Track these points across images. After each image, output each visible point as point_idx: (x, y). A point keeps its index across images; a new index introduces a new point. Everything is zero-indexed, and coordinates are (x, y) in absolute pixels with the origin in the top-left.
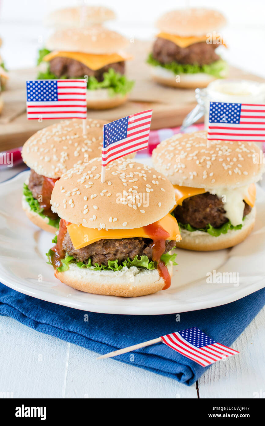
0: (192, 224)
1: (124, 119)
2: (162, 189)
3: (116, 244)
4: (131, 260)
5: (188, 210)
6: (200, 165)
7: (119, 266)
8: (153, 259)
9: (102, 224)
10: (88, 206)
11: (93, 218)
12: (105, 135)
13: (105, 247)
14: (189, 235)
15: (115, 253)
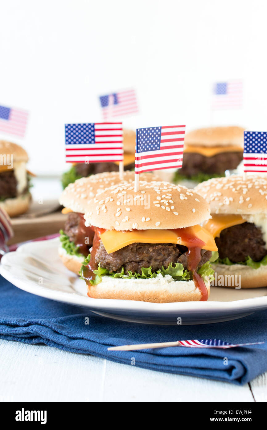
0: (231, 257)
1: (157, 128)
2: (196, 199)
3: (150, 249)
4: (165, 268)
5: (226, 243)
6: (236, 192)
7: (152, 274)
8: (188, 268)
9: (134, 224)
10: (120, 209)
11: (125, 219)
12: (137, 140)
13: (138, 253)
14: (228, 269)
15: (148, 260)
